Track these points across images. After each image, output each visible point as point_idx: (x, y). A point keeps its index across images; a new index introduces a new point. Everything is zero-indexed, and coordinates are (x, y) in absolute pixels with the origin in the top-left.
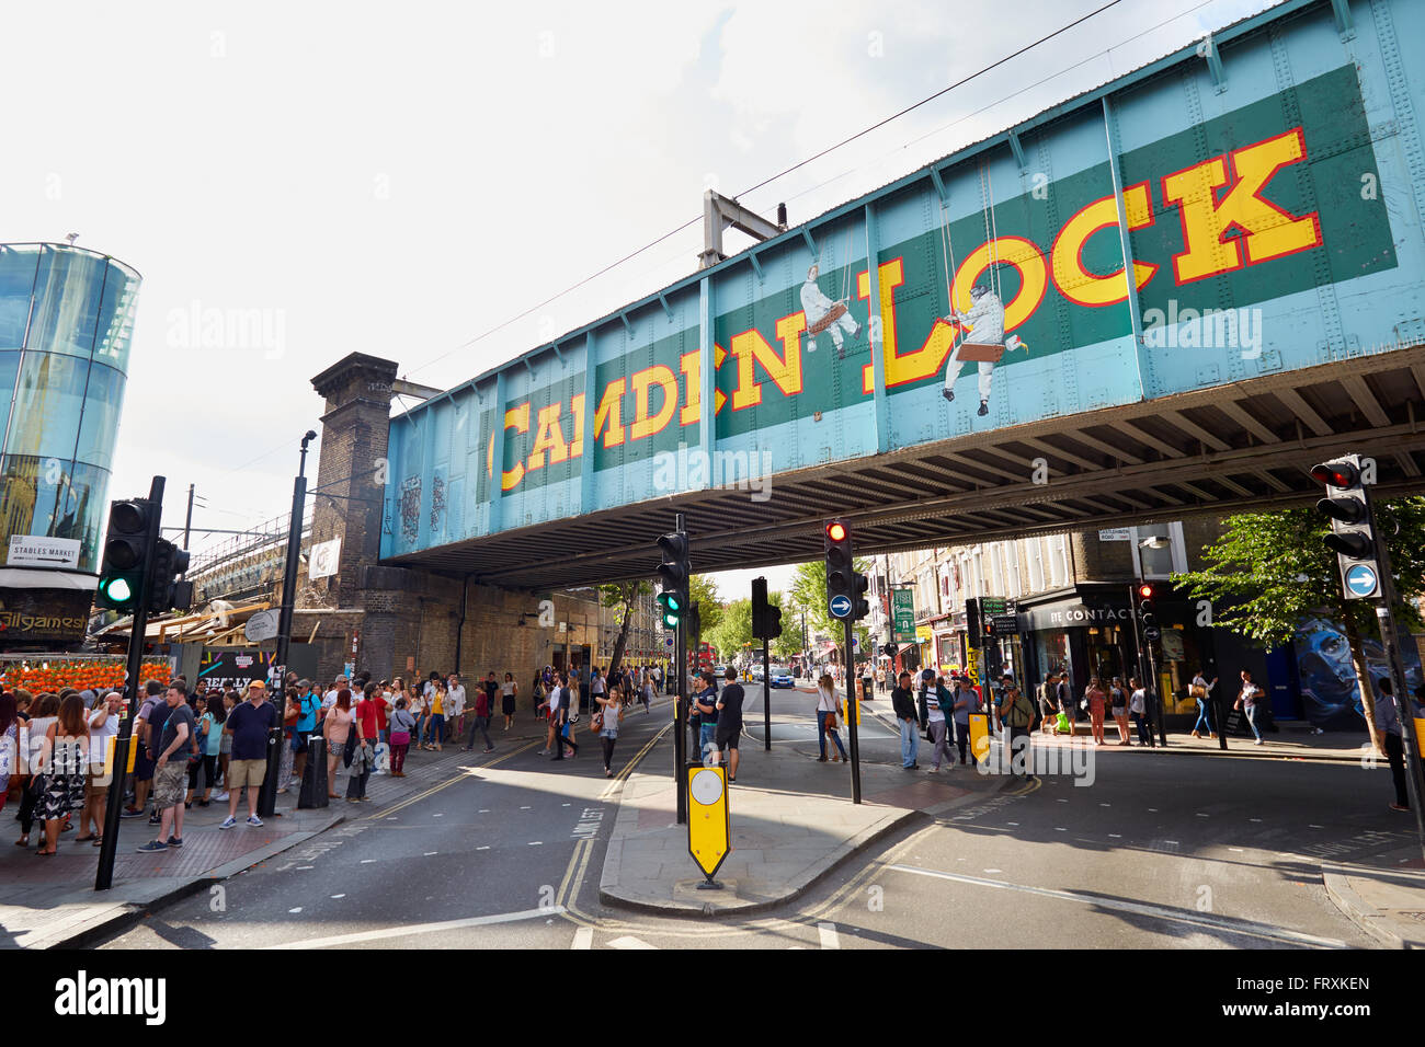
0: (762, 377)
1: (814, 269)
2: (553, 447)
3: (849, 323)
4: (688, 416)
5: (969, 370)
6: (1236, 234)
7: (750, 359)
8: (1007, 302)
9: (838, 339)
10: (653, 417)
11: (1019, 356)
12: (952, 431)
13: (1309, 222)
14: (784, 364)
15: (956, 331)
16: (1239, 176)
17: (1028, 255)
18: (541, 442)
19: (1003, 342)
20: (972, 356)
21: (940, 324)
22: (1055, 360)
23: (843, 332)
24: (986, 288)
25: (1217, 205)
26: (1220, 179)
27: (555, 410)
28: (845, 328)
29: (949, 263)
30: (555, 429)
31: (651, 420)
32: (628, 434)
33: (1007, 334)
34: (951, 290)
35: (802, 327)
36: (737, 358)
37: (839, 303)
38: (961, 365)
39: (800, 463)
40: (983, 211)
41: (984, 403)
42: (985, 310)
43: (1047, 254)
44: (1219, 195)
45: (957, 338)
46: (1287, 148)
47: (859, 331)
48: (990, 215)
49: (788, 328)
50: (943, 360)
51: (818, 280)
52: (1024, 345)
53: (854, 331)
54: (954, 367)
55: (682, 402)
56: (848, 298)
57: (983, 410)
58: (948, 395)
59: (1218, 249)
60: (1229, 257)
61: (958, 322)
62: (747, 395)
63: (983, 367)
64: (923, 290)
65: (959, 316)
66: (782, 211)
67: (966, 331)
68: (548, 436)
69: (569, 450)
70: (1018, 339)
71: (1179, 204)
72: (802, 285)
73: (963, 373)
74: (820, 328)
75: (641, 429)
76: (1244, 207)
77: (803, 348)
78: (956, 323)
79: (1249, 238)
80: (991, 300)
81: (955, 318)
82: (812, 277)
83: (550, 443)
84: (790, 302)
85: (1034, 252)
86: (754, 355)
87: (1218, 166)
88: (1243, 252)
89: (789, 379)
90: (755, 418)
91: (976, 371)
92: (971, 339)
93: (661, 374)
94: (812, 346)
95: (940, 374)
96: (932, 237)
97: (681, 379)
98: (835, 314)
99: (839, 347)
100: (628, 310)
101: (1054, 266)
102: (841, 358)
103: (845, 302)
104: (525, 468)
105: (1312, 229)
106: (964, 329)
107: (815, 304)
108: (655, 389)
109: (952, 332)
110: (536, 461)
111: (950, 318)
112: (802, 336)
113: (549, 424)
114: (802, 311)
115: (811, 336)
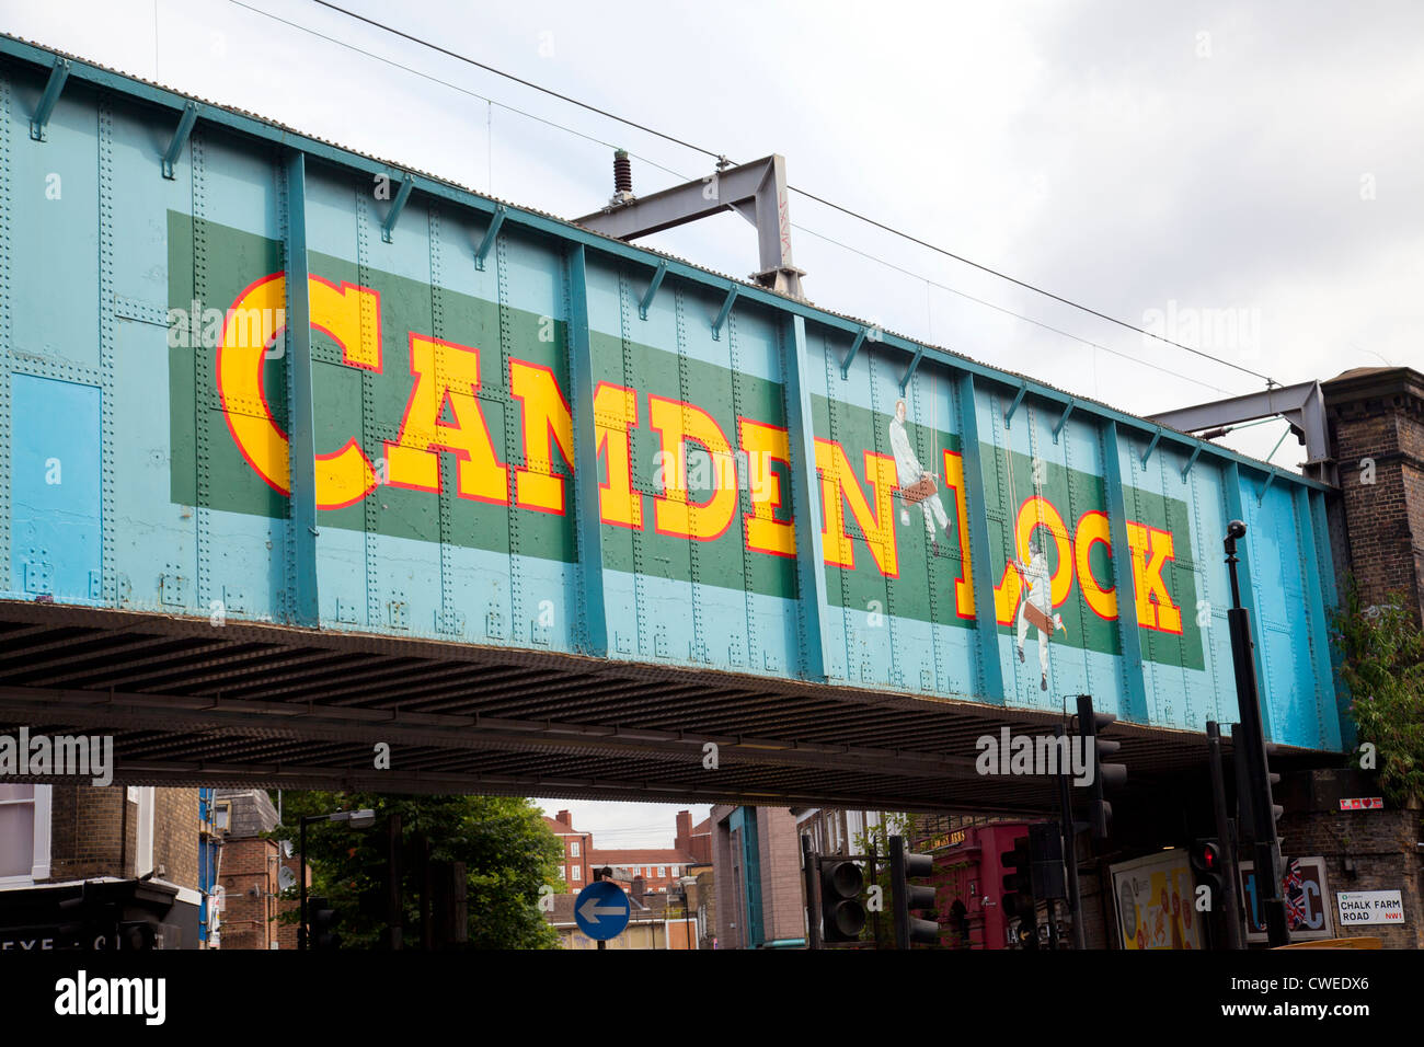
0: (851, 526)
1: (901, 406)
2: (465, 455)
3: (938, 510)
4: (755, 535)
7: (836, 489)
9: (931, 527)
10: (698, 505)
13: (1177, 613)
14: (876, 523)
17: (1061, 532)
19: (1052, 616)
23: (936, 519)
24: (1039, 548)
25: (1146, 567)
27: (466, 364)
28: (937, 515)
29: (1013, 498)
30: (466, 408)
31: (692, 510)
32: (649, 514)
33: (1054, 609)
34: (1016, 531)
37: (928, 473)
38: (1027, 624)
41: (1044, 677)
42: (1039, 573)
43: (1072, 541)
47: (949, 528)
51: (906, 425)
52: (1064, 628)
53: (945, 526)
54: (1023, 624)
55: (745, 504)
57: (1044, 685)
58: (1021, 654)
59: (1148, 606)
60: (1152, 616)
61: (1021, 572)
62: (835, 544)
63: (1041, 636)
64: (997, 516)
65: (1023, 565)
68: (446, 416)
69: (511, 484)
70: (1061, 619)
72: (890, 418)
74: (913, 497)
75: (673, 517)
79: (1158, 606)
80: (1042, 563)
81: (1020, 566)
82: (900, 416)
83: (451, 438)
84: (877, 432)
85: (1066, 534)
86: (842, 490)
89: (883, 550)
90: (847, 589)
91: (1037, 637)
92: (1032, 599)
93: (706, 428)
94: (905, 517)
96: (1000, 455)
98: (926, 488)
99: (935, 541)
101: (1077, 558)
102: (936, 554)
103: (935, 477)
104: (371, 471)
106: (1027, 584)
111: (1017, 564)
112: (895, 492)
113: (447, 391)
114: (892, 458)
115: (903, 502)
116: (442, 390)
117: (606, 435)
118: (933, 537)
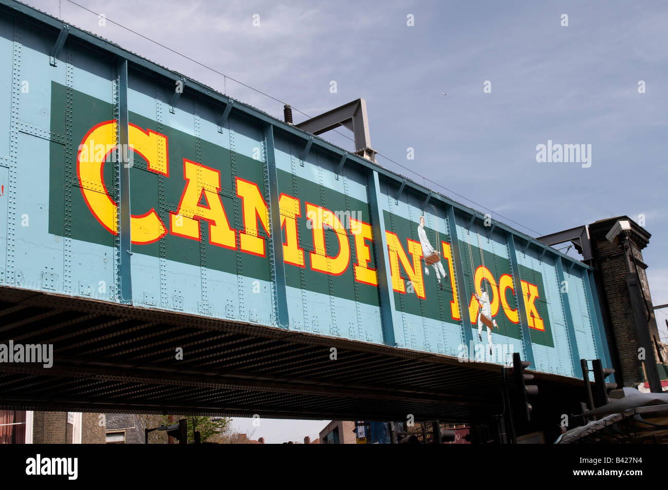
0: (403, 274)
1: (422, 219)
2: (213, 223)
3: (441, 268)
9: (439, 276)
14: (414, 272)
17: (494, 283)
19: (492, 321)
23: (440, 272)
24: (485, 289)
25: (528, 301)
28: (440, 270)
30: (214, 200)
33: (493, 317)
34: (474, 280)
37: (436, 252)
38: (482, 324)
42: (485, 301)
43: (498, 286)
44: (528, 297)
46: (536, 291)
47: (446, 277)
49: (414, 249)
51: (425, 229)
52: (497, 326)
53: (444, 276)
54: (480, 323)
58: (480, 337)
59: (530, 318)
61: (479, 300)
62: (396, 281)
63: (488, 329)
65: (479, 297)
66: (288, 112)
68: (203, 202)
69: (239, 240)
70: (496, 322)
72: (418, 225)
74: (430, 261)
80: (486, 296)
82: (422, 224)
83: (205, 213)
86: (398, 255)
89: (418, 287)
90: (402, 303)
92: (484, 313)
94: (427, 271)
96: (466, 246)
97: (352, 239)
98: (435, 258)
101: (500, 294)
102: (441, 289)
103: (439, 254)
104: (165, 227)
106: (480, 306)
107: (425, 245)
108: (328, 231)
110: (183, 225)
111: (476, 296)
113: (203, 189)
114: (420, 243)
115: (426, 264)
116: (201, 189)
117: (285, 219)
118: (439, 281)
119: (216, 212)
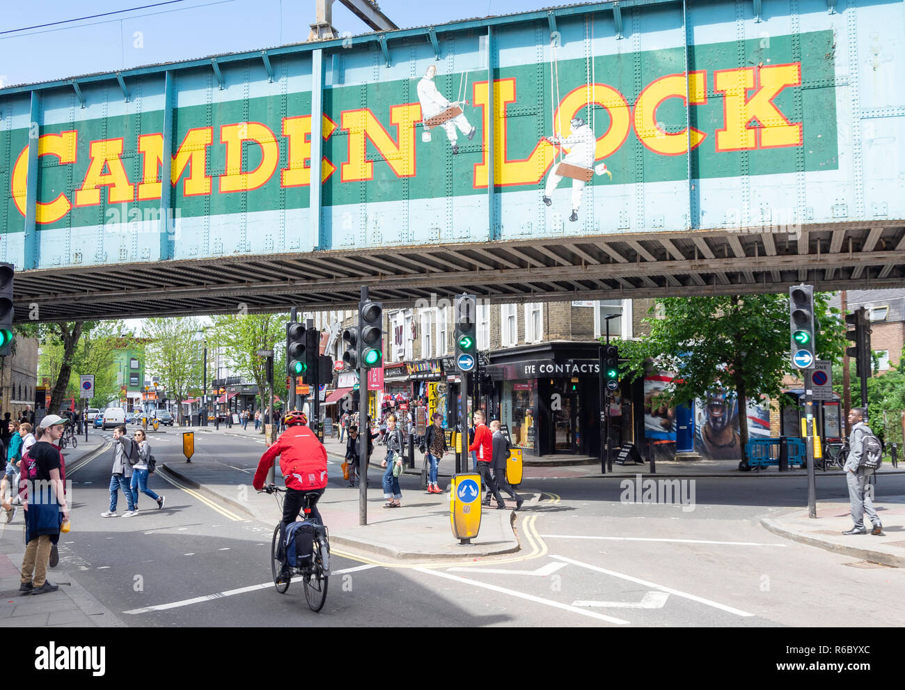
0: (373, 155)
1: (432, 68)
2: (113, 185)
3: (463, 124)
4: (290, 178)
5: (565, 183)
6: (754, 125)
7: (363, 136)
8: (599, 137)
9: (452, 137)
10: (246, 173)
11: (604, 180)
12: (548, 230)
13: (796, 129)
14: (398, 147)
15: (557, 150)
16: (762, 85)
17: (617, 103)
18: (94, 176)
19: (593, 167)
20: (569, 174)
21: (544, 142)
22: (632, 188)
23: (458, 130)
24: (583, 122)
25: (746, 101)
26: (750, 85)
27: (115, 147)
28: (460, 128)
29: (555, 94)
30: (116, 166)
31: (244, 176)
32: (215, 186)
33: (597, 161)
34: (555, 116)
35: (417, 118)
36: (347, 133)
37: (456, 104)
38: (559, 179)
39: (410, 238)
40: (586, 59)
41: (575, 212)
42: (581, 139)
43: (631, 106)
44: (749, 95)
45: (558, 155)
46: (790, 75)
47: (472, 134)
48: (590, 63)
49: (403, 116)
50: (544, 173)
51: (435, 79)
52: (609, 173)
53: (468, 132)
54: (553, 179)
55: (284, 163)
56: (464, 102)
57: (574, 217)
58: (546, 200)
59: (744, 133)
60: (749, 139)
61: (559, 144)
62: (355, 169)
63: (578, 184)
64: (533, 112)
65: (560, 138)
67: (565, 153)
68: (106, 171)
69: (136, 192)
70: (605, 167)
71: (723, 95)
72: (419, 79)
73: (560, 186)
74: (436, 122)
75: (232, 182)
76: (761, 107)
77: (417, 138)
78: (557, 144)
79: (763, 129)
80: (586, 131)
81: (557, 140)
82: (430, 75)
83: (107, 180)
84: (406, 92)
85: (623, 103)
86: (366, 135)
87: (749, 74)
88: (758, 139)
89: (403, 163)
90: (363, 192)
91: (569, 185)
92: (570, 160)
93: (259, 133)
94: (426, 137)
95: (541, 183)
96: (542, 69)
97: (283, 143)
98: (451, 113)
99: (454, 144)
100: (222, 60)
101: (636, 117)
102: (455, 153)
103: (461, 105)
104: (70, 203)
105: (798, 134)
106: (564, 151)
107: (432, 101)
108: (249, 146)
109: (554, 151)
110: (88, 196)
111: (552, 139)
112: (417, 126)
113: (106, 160)
114: (419, 103)
115: (426, 128)
116: (103, 161)
117: (191, 154)
119: (118, 175)
